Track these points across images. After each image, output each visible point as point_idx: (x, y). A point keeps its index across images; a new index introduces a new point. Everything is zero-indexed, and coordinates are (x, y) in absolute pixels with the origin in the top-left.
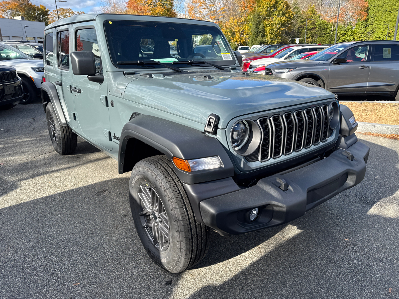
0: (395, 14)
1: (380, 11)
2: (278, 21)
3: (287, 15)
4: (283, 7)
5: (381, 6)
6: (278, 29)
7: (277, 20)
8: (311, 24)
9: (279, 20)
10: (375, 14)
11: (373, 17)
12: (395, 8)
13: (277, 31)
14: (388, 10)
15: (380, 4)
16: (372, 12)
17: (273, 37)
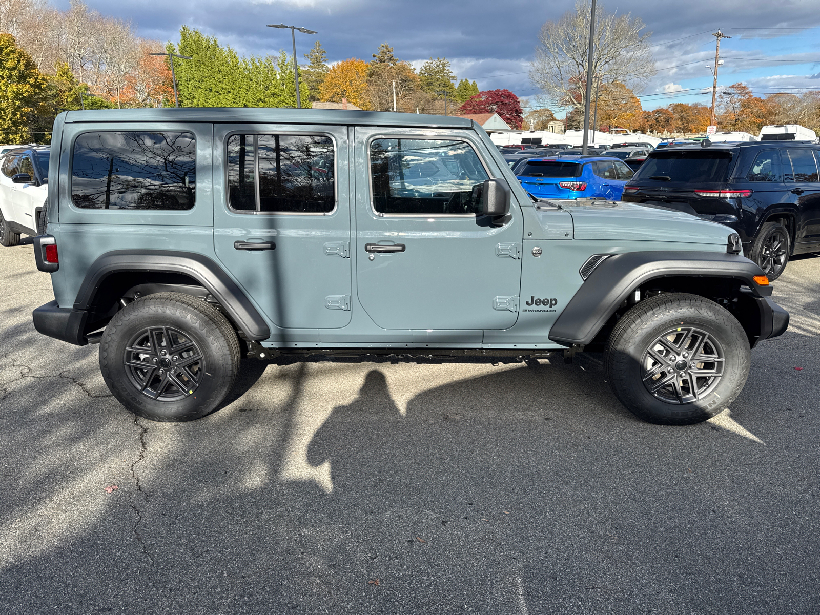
0: (226, 97)
1: (200, 90)
2: (13, 92)
3: (32, 81)
4: (19, 61)
5: (199, 81)
6: (16, 110)
7: (9, 89)
8: (72, 102)
9: (15, 90)
10: (191, 93)
11: (189, 99)
12: (224, 87)
13: (14, 114)
14: (214, 90)
15: (196, 77)
16: (185, 89)
17: (9, 128)
